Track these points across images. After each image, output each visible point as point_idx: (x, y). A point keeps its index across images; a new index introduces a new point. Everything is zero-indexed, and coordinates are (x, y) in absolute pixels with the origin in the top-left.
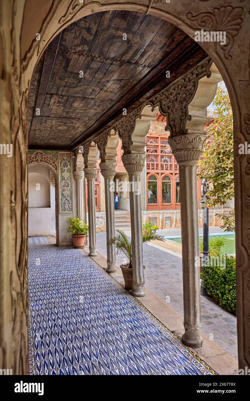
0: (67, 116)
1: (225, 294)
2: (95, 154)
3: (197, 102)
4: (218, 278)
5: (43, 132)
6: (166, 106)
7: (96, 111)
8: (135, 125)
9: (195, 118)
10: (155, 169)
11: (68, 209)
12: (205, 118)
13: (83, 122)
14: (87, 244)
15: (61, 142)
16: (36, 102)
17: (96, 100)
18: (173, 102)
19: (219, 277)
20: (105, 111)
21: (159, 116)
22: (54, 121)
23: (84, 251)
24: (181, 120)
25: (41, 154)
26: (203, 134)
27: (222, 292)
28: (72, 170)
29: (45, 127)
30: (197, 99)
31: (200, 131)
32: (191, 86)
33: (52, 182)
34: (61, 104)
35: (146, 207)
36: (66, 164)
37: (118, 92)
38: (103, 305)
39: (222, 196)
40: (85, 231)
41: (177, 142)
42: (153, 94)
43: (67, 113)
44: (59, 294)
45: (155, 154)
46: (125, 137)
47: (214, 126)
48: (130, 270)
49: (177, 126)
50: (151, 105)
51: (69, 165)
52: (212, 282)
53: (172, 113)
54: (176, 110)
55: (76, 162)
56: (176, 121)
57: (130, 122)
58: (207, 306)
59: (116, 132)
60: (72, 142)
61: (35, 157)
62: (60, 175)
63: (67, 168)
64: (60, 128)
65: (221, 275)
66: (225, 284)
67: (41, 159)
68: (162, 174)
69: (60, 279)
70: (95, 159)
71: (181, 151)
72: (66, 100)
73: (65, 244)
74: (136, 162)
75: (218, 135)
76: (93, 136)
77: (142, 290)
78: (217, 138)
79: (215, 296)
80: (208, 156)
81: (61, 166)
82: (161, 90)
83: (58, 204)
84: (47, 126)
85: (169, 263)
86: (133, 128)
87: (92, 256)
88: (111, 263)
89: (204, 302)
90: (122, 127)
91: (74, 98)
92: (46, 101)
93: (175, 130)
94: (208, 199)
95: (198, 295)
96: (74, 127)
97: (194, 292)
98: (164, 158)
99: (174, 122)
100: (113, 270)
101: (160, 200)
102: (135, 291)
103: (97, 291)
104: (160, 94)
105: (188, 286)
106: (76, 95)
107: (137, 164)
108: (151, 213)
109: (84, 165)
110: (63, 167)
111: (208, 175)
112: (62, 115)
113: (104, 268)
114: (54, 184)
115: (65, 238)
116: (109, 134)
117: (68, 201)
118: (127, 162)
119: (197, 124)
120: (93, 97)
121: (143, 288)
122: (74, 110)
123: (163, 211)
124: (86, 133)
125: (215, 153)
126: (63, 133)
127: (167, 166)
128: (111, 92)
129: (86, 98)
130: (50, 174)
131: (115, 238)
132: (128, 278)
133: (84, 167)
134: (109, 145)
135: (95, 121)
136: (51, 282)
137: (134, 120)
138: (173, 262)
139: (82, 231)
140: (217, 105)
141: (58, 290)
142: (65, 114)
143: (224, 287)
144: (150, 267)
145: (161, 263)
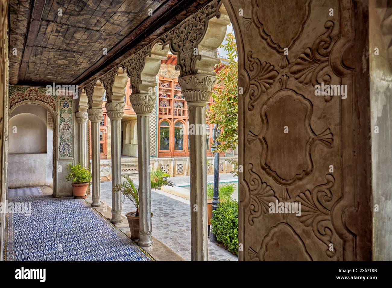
0: (68, 48)
1: (233, 238)
2: (100, 94)
3: (206, 42)
4: (227, 224)
5: (39, 65)
6: (177, 45)
7: (101, 45)
8: (144, 63)
9: (205, 58)
10: (168, 114)
11: (68, 154)
12: (215, 59)
13: (87, 57)
14: (90, 193)
15: (60, 79)
16: (29, 28)
17: (102, 33)
18: (183, 41)
19: (228, 222)
20: (112, 46)
21: (173, 60)
22: (52, 53)
23: (86, 201)
24: (191, 59)
25: (36, 91)
26: (212, 75)
27: (231, 237)
28: (74, 111)
29: (40, 59)
30: (207, 40)
31: (210, 72)
32: (201, 26)
33: (50, 124)
34: (60, 34)
35: (157, 153)
36: (66, 104)
37: (126, 26)
38: (105, 258)
39: (232, 141)
40: (87, 178)
41: (187, 82)
42: (163, 31)
43: (68, 44)
44: (53, 250)
45: (168, 98)
46: (134, 75)
47: (225, 71)
48: (137, 219)
49: (187, 66)
50: (161, 42)
51: (70, 105)
52: (221, 227)
53: (182, 51)
54: (187, 49)
55: (79, 102)
56: (186, 60)
57: (140, 60)
58: (216, 252)
59: (124, 70)
60: (74, 79)
61: (28, 95)
62: (59, 117)
63: (68, 109)
64: (59, 62)
65: (230, 220)
66: (233, 229)
67: (36, 97)
68: (174, 119)
69: (55, 233)
70: (101, 99)
71: (190, 91)
72: (67, 29)
73: (63, 194)
74: (145, 102)
75: (229, 80)
76: (98, 74)
77: (149, 239)
78: (228, 84)
79: (224, 241)
80: (219, 101)
81: (60, 106)
82: (172, 27)
83: (55, 149)
84: (43, 58)
85: (179, 212)
86: (142, 66)
87: (96, 206)
88: (117, 212)
89: (213, 248)
90: (131, 65)
91: (75, 28)
92: (41, 29)
93: (186, 70)
94: (219, 144)
95: (205, 238)
96: (76, 63)
97: (202, 235)
98: (177, 104)
99: (185, 61)
100: (118, 220)
101: (172, 147)
102: (142, 240)
103: (98, 244)
104: (170, 32)
105: (196, 230)
106: (78, 25)
107: (146, 105)
108: (163, 161)
109: (88, 106)
110: (63, 107)
111: (219, 120)
112: (62, 47)
113: (108, 219)
114: (51, 126)
115: (64, 188)
116: (116, 72)
117: (69, 145)
118: (135, 102)
119: (207, 65)
120: (98, 29)
121: (151, 236)
122: (75, 41)
123: (175, 158)
124: (90, 70)
125: (226, 98)
126: (63, 68)
127: (180, 111)
128: (119, 25)
129: (90, 29)
130: (48, 115)
131: (122, 185)
132: (134, 227)
133: (88, 108)
134: (116, 84)
135: (100, 57)
136: (44, 238)
137: (144, 58)
138: (184, 210)
139: (84, 179)
140: (228, 51)
141: (51, 246)
142: (65, 46)
143: (233, 232)
144: (160, 217)
145: (172, 212)
